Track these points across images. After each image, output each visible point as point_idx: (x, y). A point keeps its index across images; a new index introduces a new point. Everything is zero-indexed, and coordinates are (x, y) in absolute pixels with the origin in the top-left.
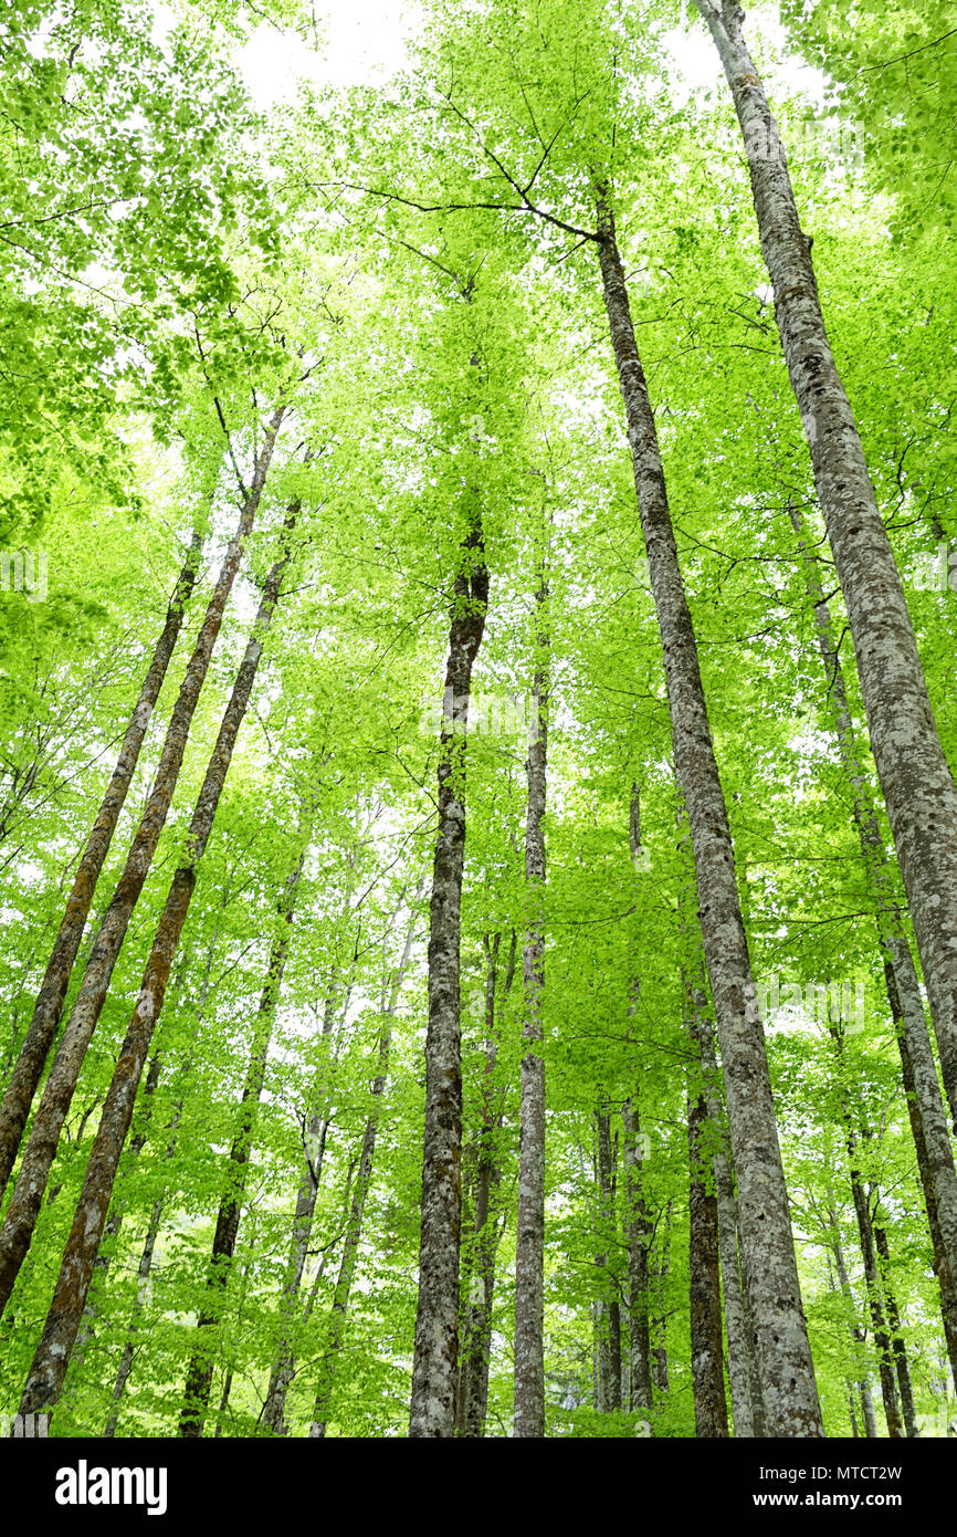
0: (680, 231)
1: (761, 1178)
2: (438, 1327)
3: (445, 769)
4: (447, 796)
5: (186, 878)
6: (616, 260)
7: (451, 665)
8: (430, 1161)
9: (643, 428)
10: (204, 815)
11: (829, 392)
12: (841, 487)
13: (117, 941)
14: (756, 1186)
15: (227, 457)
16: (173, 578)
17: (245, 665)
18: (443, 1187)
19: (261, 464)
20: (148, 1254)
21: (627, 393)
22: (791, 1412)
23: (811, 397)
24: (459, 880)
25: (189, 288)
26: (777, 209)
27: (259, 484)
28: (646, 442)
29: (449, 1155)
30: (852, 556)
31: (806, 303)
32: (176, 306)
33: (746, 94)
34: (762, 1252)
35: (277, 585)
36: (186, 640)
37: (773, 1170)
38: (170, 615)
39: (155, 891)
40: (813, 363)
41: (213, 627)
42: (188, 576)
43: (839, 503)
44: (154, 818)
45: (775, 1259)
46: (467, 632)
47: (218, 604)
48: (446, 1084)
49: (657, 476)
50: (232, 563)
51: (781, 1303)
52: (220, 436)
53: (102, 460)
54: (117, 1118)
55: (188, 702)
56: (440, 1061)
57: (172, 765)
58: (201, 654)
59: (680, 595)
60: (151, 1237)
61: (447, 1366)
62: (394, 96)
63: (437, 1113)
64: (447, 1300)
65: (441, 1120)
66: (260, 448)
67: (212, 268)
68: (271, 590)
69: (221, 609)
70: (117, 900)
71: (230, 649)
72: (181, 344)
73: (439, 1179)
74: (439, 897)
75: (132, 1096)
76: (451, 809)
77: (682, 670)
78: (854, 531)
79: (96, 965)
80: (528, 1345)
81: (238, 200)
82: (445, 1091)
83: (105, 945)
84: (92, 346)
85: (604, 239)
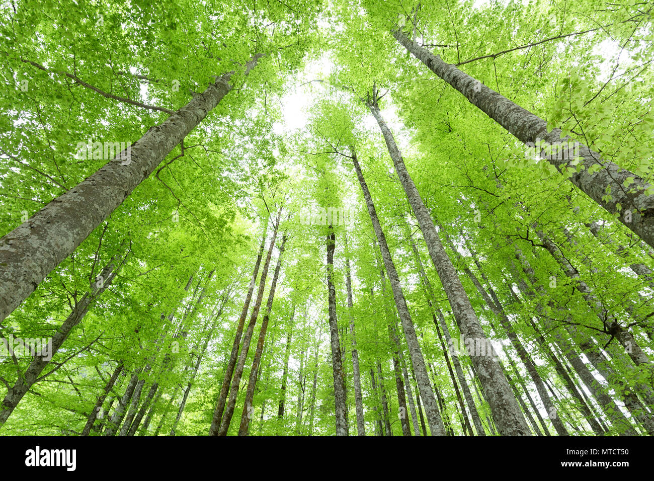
0: (370, 157)
1: (417, 356)
2: (341, 410)
3: (329, 278)
4: (330, 284)
5: (266, 318)
6: (357, 162)
7: (328, 255)
8: (335, 370)
9: (368, 196)
10: (270, 303)
11: (409, 181)
12: (415, 200)
13: (251, 334)
14: (416, 358)
15: (270, 219)
16: (259, 247)
17: (277, 267)
18: (339, 376)
19: (278, 220)
20: (262, 417)
21: (363, 189)
22: (432, 410)
23: (405, 183)
24: (335, 304)
25: (265, 163)
26: (392, 146)
27: (278, 224)
28: (369, 199)
29: (339, 368)
30: (419, 214)
31: (401, 164)
32: (263, 167)
33: (382, 125)
34: (420, 373)
35: (283, 248)
36: (263, 262)
37: (419, 354)
38: (259, 256)
39: (258, 325)
40: (405, 176)
41: (269, 258)
42: (262, 247)
43: (415, 203)
44: (259, 303)
45: (423, 375)
46: (331, 248)
47: (270, 253)
48: (337, 351)
49: (372, 205)
50: (273, 243)
51: (426, 385)
52: (268, 214)
53: (245, 209)
54: (253, 379)
55: (264, 276)
56: (335, 346)
57: (261, 291)
58: (267, 265)
59: (381, 230)
60: (262, 413)
61: (344, 420)
62: (305, 130)
63: (336, 358)
64: (342, 404)
65: (337, 360)
66: (277, 217)
67: (271, 158)
68: (282, 249)
69: (271, 254)
70: (250, 324)
71: (273, 264)
72: (264, 176)
73: (338, 374)
74: (331, 308)
75: (256, 373)
76: (332, 287)
77: (383, 245)
78: (419, 209)
79: (246, 340)
80: (361, 427)
81: (276, 142)
82: (337, 353)
83: (248, 335)
84: (244, 177)
85: (354, 158)
